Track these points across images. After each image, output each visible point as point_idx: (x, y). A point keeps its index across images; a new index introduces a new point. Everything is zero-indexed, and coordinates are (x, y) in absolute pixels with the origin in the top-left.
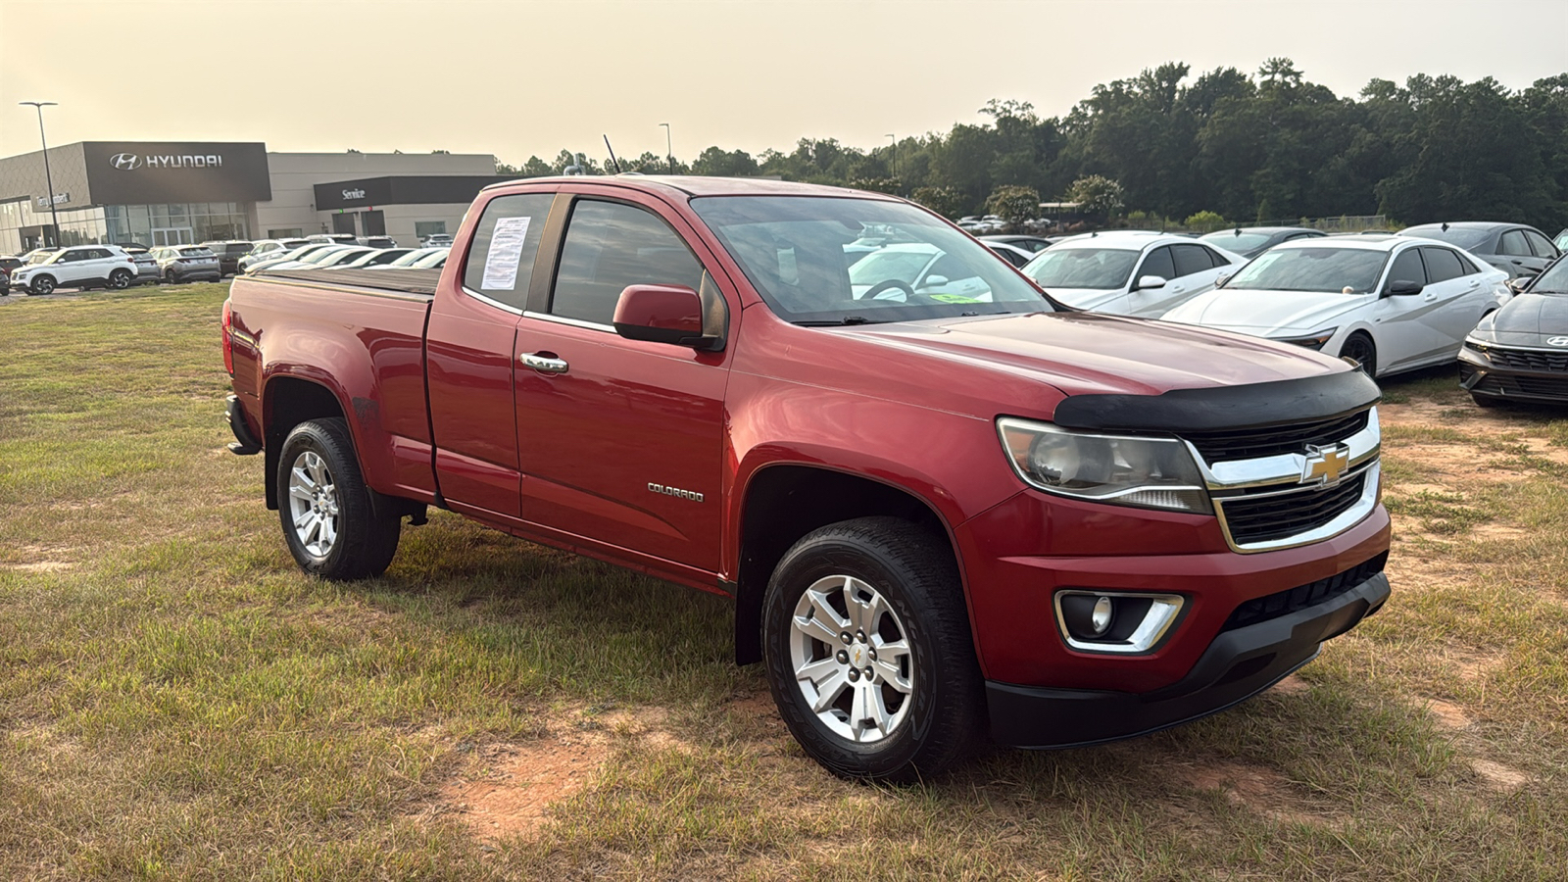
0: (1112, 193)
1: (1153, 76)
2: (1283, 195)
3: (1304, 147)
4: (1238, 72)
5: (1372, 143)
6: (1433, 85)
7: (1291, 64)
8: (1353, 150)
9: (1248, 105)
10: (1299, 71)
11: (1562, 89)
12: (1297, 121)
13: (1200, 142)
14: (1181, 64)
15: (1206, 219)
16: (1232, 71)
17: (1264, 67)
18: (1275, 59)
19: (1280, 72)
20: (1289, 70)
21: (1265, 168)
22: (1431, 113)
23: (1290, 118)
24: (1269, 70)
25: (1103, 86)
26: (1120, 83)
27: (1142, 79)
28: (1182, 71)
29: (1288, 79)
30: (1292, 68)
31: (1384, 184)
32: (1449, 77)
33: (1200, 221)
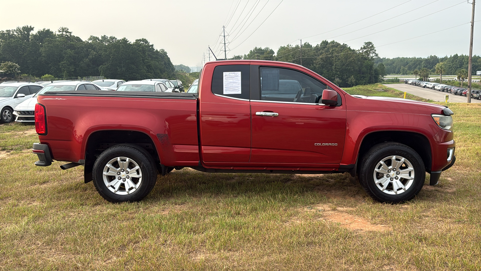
0: (16, 68)
1: (21, 29)
2: (71, 70)
3: (75, 55)
4: (50, 31)
5: (96, 55)
6: (109, 39)
7: (68, 29)
8: (90, 57)
9: (55, 41)
10: (71, 32)
11: (143, 42)
12: (72, 47)
13: (41, 52)
14: (31, 26)
15: (48, 77)
16: (49, 30)
17: (59, 29)
18: (63, 27)
19: (65, 32)
20: (68, 31)
21: (64, 61)
22: (112, 47)
23: (70, 46)
24: (61, 31)
25: (3, 31)
26: (9, 31)
27: (17, 30)
28: (32, 29)
29: (67, 34)
30: (68, 30)
31: (101, 67)
32: (113, 37)
33: (46, 77)
